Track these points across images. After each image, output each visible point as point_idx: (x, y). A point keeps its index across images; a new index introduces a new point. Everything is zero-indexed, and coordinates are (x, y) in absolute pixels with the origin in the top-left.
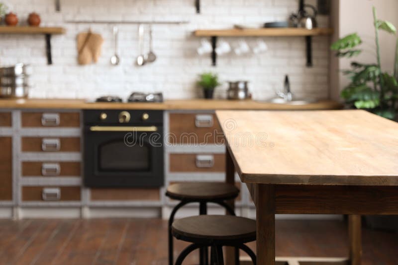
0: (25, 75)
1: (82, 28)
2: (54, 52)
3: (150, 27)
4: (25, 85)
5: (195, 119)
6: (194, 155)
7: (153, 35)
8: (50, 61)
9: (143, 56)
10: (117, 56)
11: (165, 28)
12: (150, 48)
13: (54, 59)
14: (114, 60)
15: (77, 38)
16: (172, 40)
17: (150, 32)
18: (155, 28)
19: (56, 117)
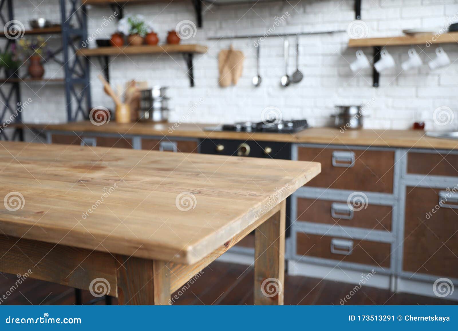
0: (164, 98)
1: (224, 45)
2: (196, 73)
3: (297, 39)
4: (163, 109)
5: (332, 156)
6: (330, 202)
7: (301, 49)
8: (192, 84)
9: (287, 76)
10: (259, 77)
11: (317, 40)
12: (297, 66)
13: (196, 81)
14: (255, 81)
15: (218, 57)
16: (324, 55)
17: (297, 46)
18: (302, 41)
19: (174, 145)
